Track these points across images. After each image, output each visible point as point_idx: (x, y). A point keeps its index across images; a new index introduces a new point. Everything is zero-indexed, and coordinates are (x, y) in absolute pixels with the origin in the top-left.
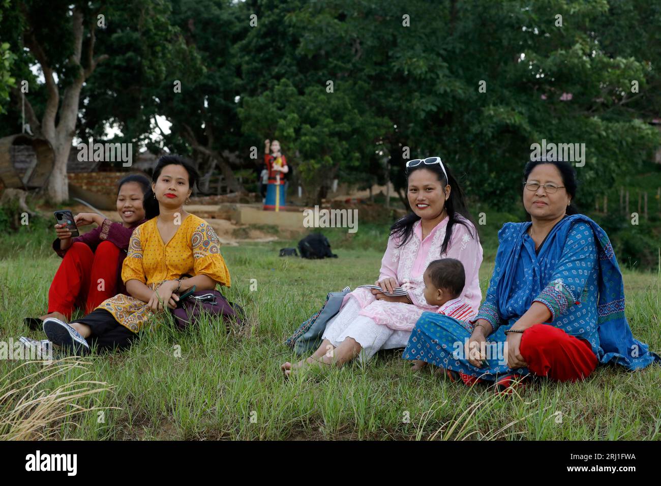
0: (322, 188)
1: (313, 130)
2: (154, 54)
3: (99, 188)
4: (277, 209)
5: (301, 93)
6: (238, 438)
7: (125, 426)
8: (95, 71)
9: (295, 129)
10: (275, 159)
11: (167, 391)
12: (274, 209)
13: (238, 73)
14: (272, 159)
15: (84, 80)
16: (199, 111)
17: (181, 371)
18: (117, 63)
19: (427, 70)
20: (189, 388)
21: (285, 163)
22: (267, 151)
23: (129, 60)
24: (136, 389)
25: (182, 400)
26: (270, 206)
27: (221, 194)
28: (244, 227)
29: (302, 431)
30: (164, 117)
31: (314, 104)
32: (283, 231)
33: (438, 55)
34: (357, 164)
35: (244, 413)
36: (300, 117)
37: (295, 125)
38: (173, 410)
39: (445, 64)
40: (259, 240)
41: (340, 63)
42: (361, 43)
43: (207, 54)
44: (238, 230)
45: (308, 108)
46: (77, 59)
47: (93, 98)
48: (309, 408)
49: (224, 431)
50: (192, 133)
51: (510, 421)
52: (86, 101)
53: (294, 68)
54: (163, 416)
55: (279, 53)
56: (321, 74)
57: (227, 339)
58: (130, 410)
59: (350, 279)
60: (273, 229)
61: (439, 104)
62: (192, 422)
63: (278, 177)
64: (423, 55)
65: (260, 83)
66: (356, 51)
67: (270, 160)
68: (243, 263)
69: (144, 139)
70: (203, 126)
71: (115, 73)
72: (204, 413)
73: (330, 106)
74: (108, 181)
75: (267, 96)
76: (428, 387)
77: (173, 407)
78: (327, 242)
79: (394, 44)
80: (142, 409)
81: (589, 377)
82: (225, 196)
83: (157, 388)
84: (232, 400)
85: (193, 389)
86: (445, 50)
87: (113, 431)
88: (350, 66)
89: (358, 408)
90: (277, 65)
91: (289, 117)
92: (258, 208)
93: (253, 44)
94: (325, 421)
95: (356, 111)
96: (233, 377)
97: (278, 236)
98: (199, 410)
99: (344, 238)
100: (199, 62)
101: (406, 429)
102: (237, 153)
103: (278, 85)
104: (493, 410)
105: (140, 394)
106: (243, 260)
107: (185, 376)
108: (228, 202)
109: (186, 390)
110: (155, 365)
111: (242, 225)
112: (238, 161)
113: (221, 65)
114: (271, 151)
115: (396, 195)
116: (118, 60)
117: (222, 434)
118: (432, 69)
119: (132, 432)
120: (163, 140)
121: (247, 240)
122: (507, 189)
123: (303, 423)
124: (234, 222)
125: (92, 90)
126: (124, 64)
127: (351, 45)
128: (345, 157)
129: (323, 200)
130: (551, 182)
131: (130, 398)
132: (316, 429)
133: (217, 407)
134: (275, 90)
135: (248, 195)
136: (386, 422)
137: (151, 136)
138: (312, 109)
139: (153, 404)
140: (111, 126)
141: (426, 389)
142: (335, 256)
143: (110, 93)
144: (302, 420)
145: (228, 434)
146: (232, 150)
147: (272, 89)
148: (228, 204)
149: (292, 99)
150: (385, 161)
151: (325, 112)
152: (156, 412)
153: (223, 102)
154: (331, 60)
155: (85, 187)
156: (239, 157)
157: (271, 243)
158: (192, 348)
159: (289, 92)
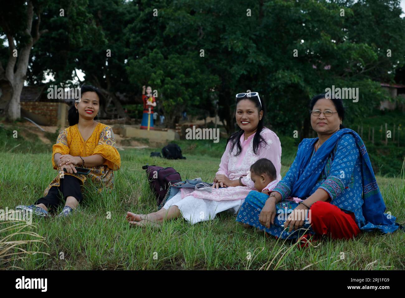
0: (176, 117)
1: (172, 81)
2: (76, 31)
3: (40, 111)
4: (149, 129)
5: (166, 58)
6: (128, 269)
7: (54, 259)
8: (39, 40)
9: (161, 80)
10: (148, 98)
11: (82, 236)
12: (146, 129)
13: (128, 44)
14: (147, 97)
15: (32, 45)
16: (103, 68)
17: (91, 224)
18: (53, 35)
19: (243, 48)
20: (96, 235)
21: (154, 101)
22: (144, 93)
23: (61, 34)
24: (62, 234)
25: (91, 243)
26: (144, 127)
27: (114, 119)
28: (128, 139)
29: (170, 266)
30: (81, 70)
31: (173, 66)
32: (152, 142)
33: (250, 38)
34: (198, 103)
35: (132, 253)
36: (165, 72)
37: (161, 77)
38: (85, 249)
39: (254, 45)
40: (137, 147)
41: (190, 41)
42: (204, 29)
43: (109, 32)
44: (124, 141)
45: (169, 67)
46: (29, 31)
47: (37, 57)
48: (175, 251)
49: (118, 264)
50: (97, 81)
51: (308, 264)
52: (34, 58)
53: (162, 43)
54: (79, 253)
55: (153, 33)
56: (178, 47)
57: (121, 205)
58: (57, 248)
59: (196, 171)
60: (146, 141)
61: (249, 69)
62: (98, 258)
63: (150, 109)
64: (241, 38)
65: (141, 51)
66: (200, 34)
67: (145, 98)
68: (129, 159)
69: (68, 84)
70: (104, 77)
71: (51, 42)
72: (106, 252)
73: (183, 67)
74: (46, 107)
75: (145, 59)
76: (253, 240)
77: (85, 247)
78: (180, 149)
79: (224, 30)
80: (65, 248)
81: (357, 237)
82: (116, 120)
83: (75, 234)
84: (124, 244)
85: (99, 236)
86: (255, 35)
87: (45, 262)
88: (196, 43)
89: (207, 252)
90: (151, 40)
91: (158, 73)
92: (137, 128)
93: (138, 27)
94: (186, 260)
95: (199, 70)
96: (125, 229)
97: (148, 145)
98: (103, 250)
99: (189, 148)
100: (103, 37)
101: (239, 267)
102: (125, 94)
103: (152, 53)
104: (296, 257)
105: (64, 238)
106: (129, 158)
107: (94, 228)
108: (118, 123)
109: (94, 237)
110: (74, 220)
111: (127, 137)
112: (125, 99)
113: (117, 40)
114: (146, 93)
115: (221, 123)
116: (54, 34)
117: (117, 266)
118: (246, 48)
119: (58, 262)
120: (79, 84)
121: (129, 147)
122: (290, 122)
123: (171, 261)
124: (122, 135)
125: (37, 52)
126: (57, 37)
127: (197, 30)
128: (191, 98)
129: (177, 124)
130: (328, 109)
131: (57, 240)
132: (179, 265)
133: (115, 248)
134: (150, 56)
135: (130, 120)
136: (226, 261)
137: (72, 82)
138: (172, 68)
139: (73, 245)
140: (48, 74)
141: (250, 241)
142: (185, 158)
143: (48, 54)
144: (170, 258)
145: (121, 266)
146: (121, 92)
147: (148, 55)
148: (118, 125)
149: (160, 62)
150: (215, 102)
151: (180, 70)
152: (74, 251)
153: (117, 61)
154: (184, 39)
155: (31, 111)
156: (125, 96)
157: (144, 149)
158: (98, 210)
159: (159, 57)
